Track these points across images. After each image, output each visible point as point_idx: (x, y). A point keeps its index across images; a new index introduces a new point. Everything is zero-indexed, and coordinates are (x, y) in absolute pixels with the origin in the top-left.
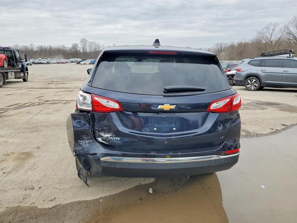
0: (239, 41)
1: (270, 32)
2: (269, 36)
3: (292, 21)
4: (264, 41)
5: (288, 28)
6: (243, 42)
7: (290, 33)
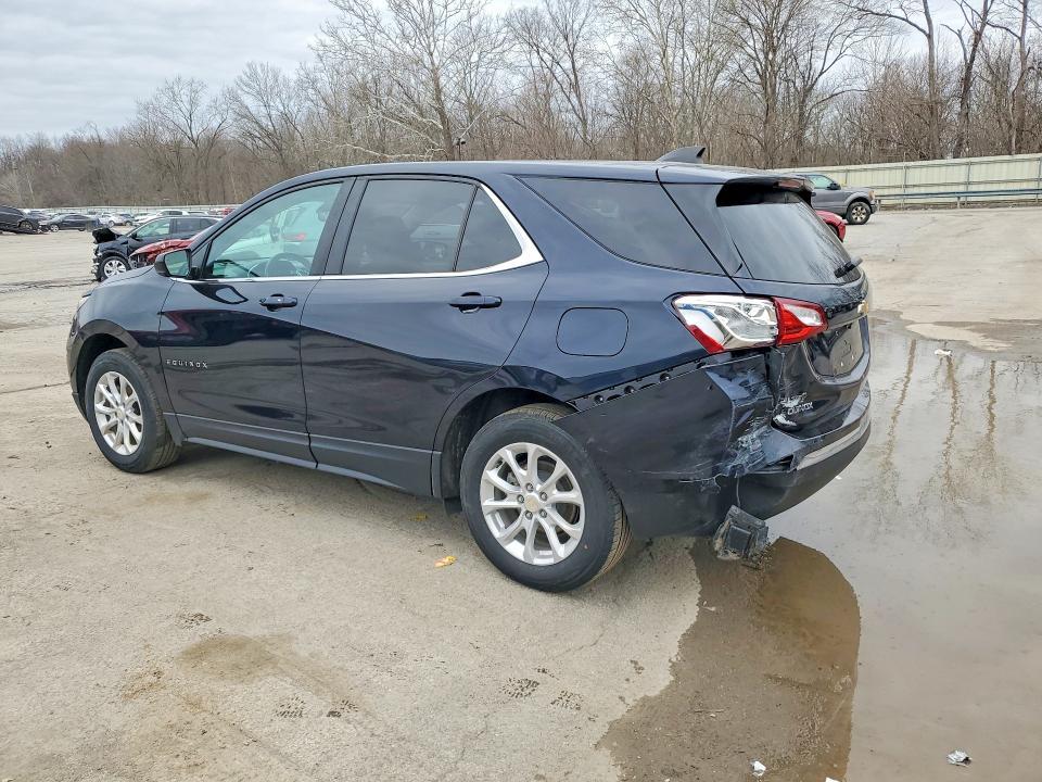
0: (71, 134)
1: (184, 109)
2: (182, 121)
3: (245, 78)
4: (166, 137)
5: (236, 99)
6: (87, 135)
7: (245, 115)
